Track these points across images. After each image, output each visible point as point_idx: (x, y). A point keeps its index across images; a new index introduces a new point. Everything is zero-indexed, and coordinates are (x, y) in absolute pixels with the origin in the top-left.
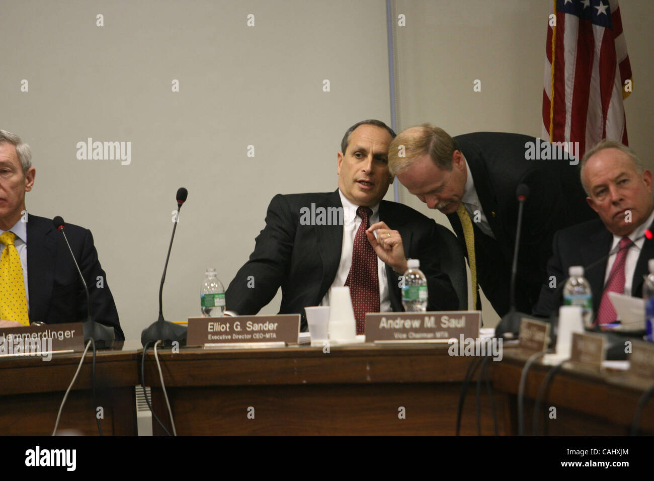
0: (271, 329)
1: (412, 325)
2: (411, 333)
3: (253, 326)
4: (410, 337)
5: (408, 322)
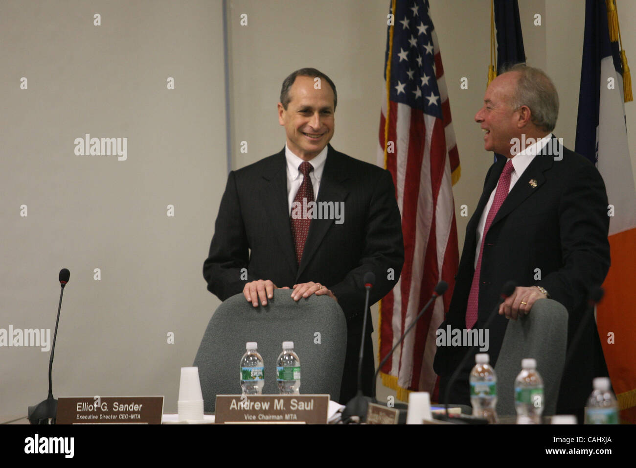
0: (136, 410)
1: (261, 407)
2: (260, 415)
3: (119, 407)
4: (260, 418)
5: (258, 404)
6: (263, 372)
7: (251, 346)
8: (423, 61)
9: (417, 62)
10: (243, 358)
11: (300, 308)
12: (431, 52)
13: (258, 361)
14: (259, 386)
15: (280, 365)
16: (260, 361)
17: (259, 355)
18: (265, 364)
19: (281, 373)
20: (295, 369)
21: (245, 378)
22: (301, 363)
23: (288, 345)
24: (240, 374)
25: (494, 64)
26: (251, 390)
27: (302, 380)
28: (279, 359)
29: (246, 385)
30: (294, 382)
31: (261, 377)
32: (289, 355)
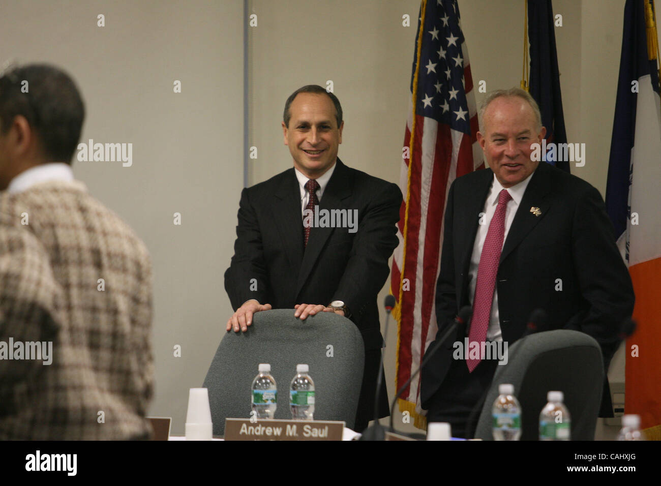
1: (273, 433)
5: (269, 430)
6: (276, 395)
7: (264, 368)
8: (451, 74)
9: (446, 75)
10: (256, 380)
11: (316, 329)
12: (461, 65)
13: (271, 384)
14: (271, 410)
15: (294, 389)
16: (273, 384)
17: (272, 378)
18: (278, 387)
19: (295, 397)
20: (309, 394)
21: (256, 401)
22: (316, 387)
23: (302, 368)
24: (251, 397)
25: (526, 79)
26: (262, 413)
27: (316, 405)
28: (292, 382)
29: (257, 408)
30: (307, 407)
31: (273, 401)
32: (304, 379)
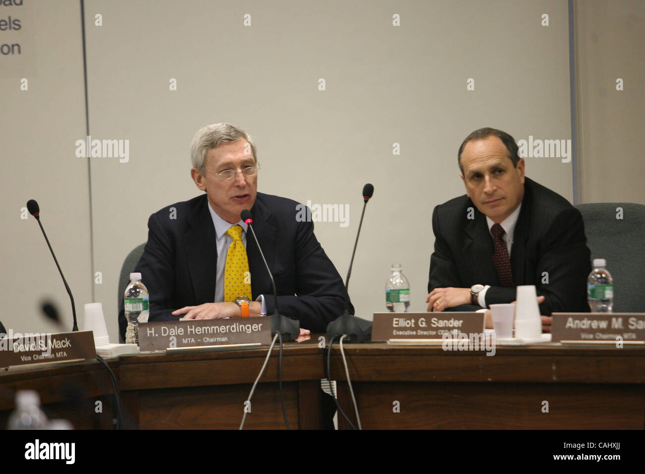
0: (456, 326)
1: (599, 326)
2: (598, 334)
3: (438, 323)
4: (597, 337)
5: (595, 323)
